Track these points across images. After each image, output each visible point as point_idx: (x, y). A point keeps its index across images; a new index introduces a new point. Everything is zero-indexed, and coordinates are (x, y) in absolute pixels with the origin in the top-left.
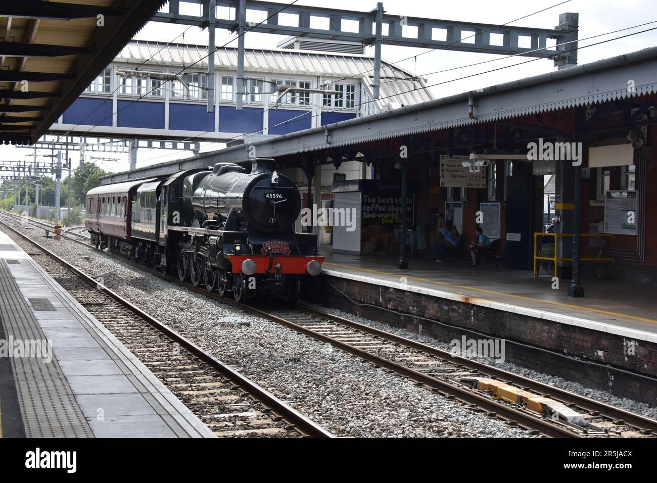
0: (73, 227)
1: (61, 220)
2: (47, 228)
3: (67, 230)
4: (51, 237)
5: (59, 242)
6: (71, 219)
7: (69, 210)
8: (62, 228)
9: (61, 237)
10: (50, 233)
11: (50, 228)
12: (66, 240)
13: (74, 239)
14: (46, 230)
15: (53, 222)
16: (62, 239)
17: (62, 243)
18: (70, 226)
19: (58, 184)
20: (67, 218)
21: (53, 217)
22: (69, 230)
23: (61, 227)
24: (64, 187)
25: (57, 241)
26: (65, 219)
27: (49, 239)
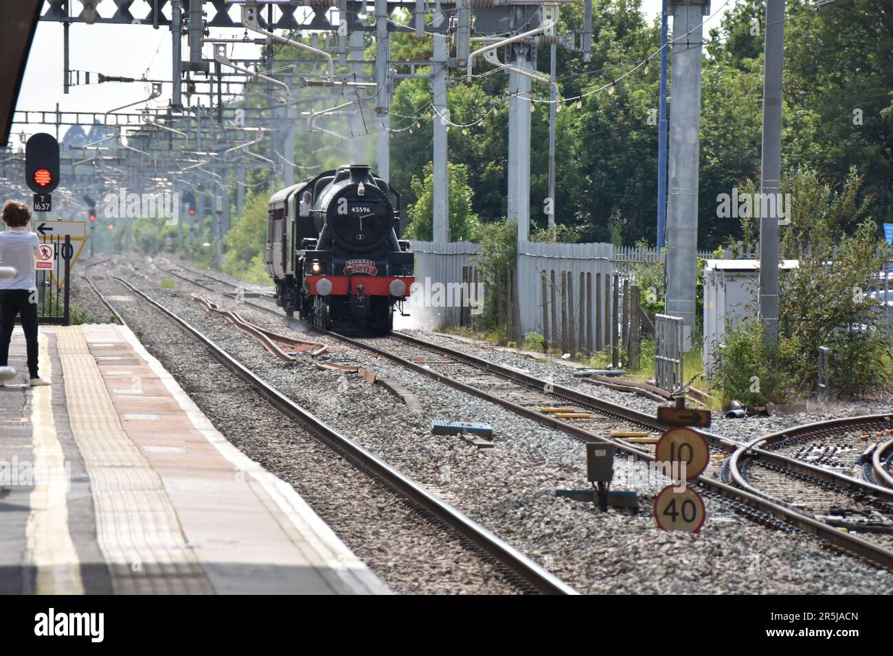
0: (806, 420)
1: (706, 357)
2: (598, 429)
3: (755, 443)
4: (627, 503)
5: (692, 548)
6: (789, 346)
7: (768, 275)
8: (720, 429)
9: (711, 503)
10: (619, 465)
11: (624, 428)
12: (748, 529)
13: (819, 519)
14: (593, 445)
15: (644, 378)
16: (718, 516)
17: (715, 552)
18: (786, 408)
19: (682, 61)
20: (755, 339)
21: (648, 330)
22: (774, 442)
23: (703, 419)
24: (731, 79)
25: (680, 538)
26: (740, 352)
27: (615, 520)
